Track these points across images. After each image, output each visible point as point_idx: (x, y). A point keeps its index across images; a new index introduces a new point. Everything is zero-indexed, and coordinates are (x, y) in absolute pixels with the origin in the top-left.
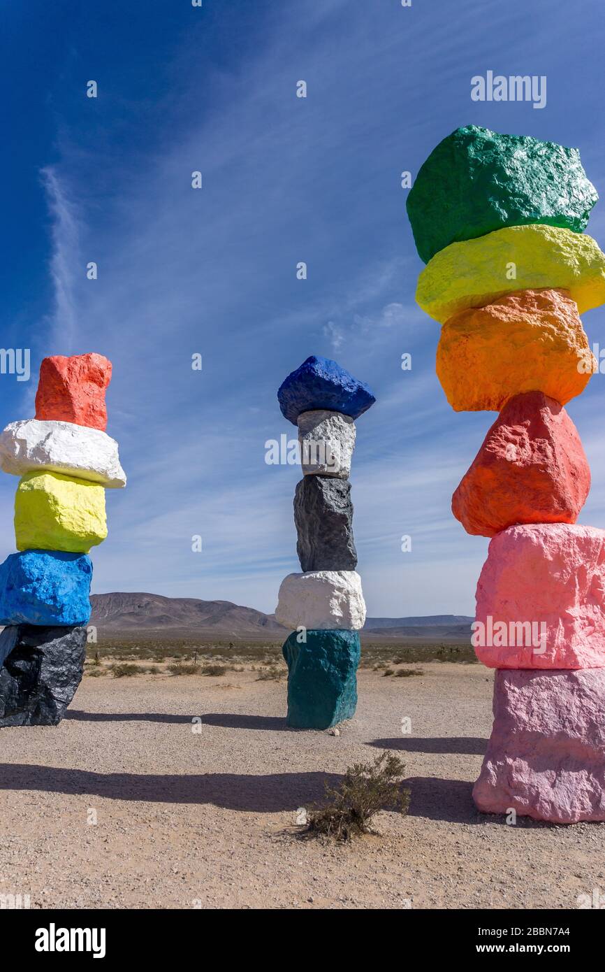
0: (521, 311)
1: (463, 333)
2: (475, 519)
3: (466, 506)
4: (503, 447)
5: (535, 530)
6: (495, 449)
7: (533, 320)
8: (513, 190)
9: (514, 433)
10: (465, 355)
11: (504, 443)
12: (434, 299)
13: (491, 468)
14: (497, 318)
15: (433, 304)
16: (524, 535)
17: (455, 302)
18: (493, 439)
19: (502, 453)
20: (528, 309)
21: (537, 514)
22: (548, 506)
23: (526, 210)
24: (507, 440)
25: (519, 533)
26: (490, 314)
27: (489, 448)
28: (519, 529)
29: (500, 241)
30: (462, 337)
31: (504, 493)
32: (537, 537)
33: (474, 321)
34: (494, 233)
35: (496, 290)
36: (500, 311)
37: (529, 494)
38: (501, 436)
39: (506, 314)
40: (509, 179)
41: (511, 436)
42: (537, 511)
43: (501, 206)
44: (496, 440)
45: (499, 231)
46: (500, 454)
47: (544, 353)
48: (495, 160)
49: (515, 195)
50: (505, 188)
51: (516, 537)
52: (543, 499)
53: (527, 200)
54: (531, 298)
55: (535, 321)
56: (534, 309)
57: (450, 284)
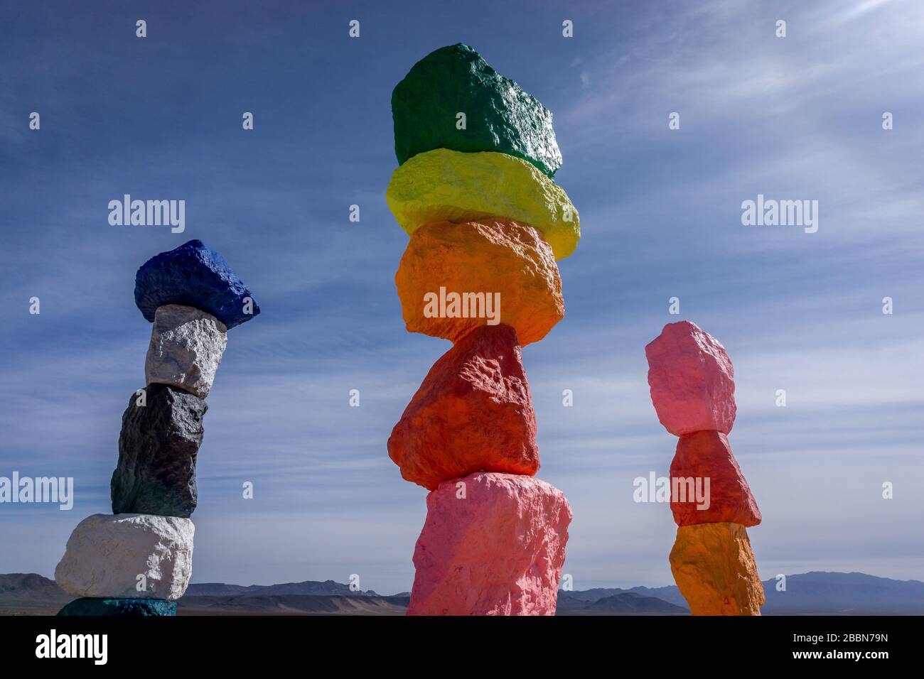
0: (505, 238)
1: (444, 242)
2: (428, 460)
3: (420, 443)
4: (477, 376)
5: (509, 479)
6: (470, 378)
7: (518, 249)
8: (508, 120)
9: (489, 364)
10: (441, 268)
11: (479, 373)
12: (413, 199)
13: (465, 399)
14: (484, 237)
15: (411, 203)
16: (499, 485)
17: (435, 208)
18: (468, 367)
19: (478, 383)
20: (512, 238)
21: (505, 461)
22: (517, 454)
23: (516, 143)
24: (482, 370)
25: (491, 482)
26: (476, 230)
27: (464, 376)
28: (491, 477)
29: (490, 162)
30: (442, 246)
31: (476, 431)
32: (512, 488)
33: (457, 232)
34: (483, 153)
35: (480, 209)
36: (486, 231)
37: (500, 438)
38: (475, 365)
39: (492, 235)
40: (505, 108)
41: (485, 367)
42: (506, 459)
43: (495, 130)
44: (470, 368)
45: (489, 153)
46: (476, 384)
47: (524, 287)
48: (494, 85)
49: (509, 125)
50: (501, 115)
51: (489, 485)
52: (514, 445)
53: (517, 136)
54: (515, 228)
55: (519, 251)
56: (517, 240)
57: (434, 188)
